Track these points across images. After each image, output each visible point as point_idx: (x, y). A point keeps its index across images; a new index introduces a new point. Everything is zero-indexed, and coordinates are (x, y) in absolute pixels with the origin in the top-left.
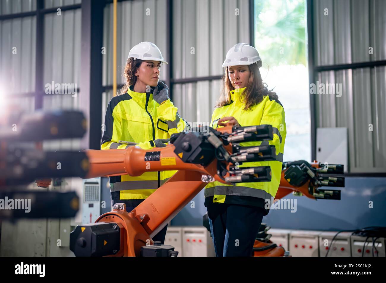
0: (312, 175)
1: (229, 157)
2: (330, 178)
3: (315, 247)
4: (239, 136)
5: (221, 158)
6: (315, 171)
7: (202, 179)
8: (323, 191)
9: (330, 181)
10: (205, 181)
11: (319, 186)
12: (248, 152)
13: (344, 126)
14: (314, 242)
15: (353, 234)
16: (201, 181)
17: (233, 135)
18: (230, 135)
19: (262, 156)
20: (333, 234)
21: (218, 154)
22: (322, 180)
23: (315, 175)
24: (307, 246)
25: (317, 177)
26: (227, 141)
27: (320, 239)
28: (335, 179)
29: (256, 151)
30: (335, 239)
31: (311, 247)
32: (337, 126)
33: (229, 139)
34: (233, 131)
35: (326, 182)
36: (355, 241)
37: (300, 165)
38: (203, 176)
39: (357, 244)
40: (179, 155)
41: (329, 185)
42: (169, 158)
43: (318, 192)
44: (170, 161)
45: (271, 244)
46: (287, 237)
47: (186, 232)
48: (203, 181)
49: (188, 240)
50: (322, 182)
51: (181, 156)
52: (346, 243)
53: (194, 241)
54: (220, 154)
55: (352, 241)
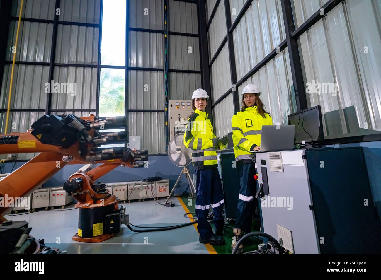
0: (133, 155)
1: (92, 139)
2: (142, 157)
3: (126, 189)
4: (100, 123)
5: (83, 140)
6: (134, 154)
7: (63, 159)
8: (137, 163)
9: (142, 158)
10: (66, 161)
11: (136, 161)
12: (108, 136)
13: (139, 135)
14: (125, 187)
15: (143, 182)
16: (62, 161)
17: (95, 123)
18: (92, 122)
19: (119, 139)
20: (134, 182)
21: (80, 137)
22: (138, 158)
23: (135, 155)
24: (122, 190)
25: (135, 156)
26: (90, 127)
27: (128, 185)
28: (144, 157)
29: (116, 135)
30: (135, 184)
31: (124, 190)
32: (136, 135)
33: (91, 125)
34: (95, 120)
35: (140, 159)
36: (144, 184)
37: (126, 150)
38: (64, 157)
39: (144, 185)
40: (38, 136)
41: (141, 160)
42: (28, 142)
43: (135, 164)
44: (29, 144)
45: (108, 195)
46: (112, 187)
47: (52, 191)
48: (64, 160)
49: (54, 195)
50: (138, 159)
51: (40, 138)
52: (140, 186)
53: (58, 195)
54: (83, 138)
55: (143, 184)
